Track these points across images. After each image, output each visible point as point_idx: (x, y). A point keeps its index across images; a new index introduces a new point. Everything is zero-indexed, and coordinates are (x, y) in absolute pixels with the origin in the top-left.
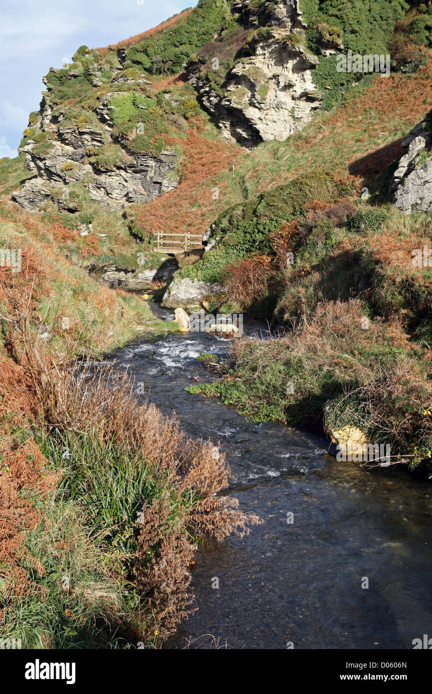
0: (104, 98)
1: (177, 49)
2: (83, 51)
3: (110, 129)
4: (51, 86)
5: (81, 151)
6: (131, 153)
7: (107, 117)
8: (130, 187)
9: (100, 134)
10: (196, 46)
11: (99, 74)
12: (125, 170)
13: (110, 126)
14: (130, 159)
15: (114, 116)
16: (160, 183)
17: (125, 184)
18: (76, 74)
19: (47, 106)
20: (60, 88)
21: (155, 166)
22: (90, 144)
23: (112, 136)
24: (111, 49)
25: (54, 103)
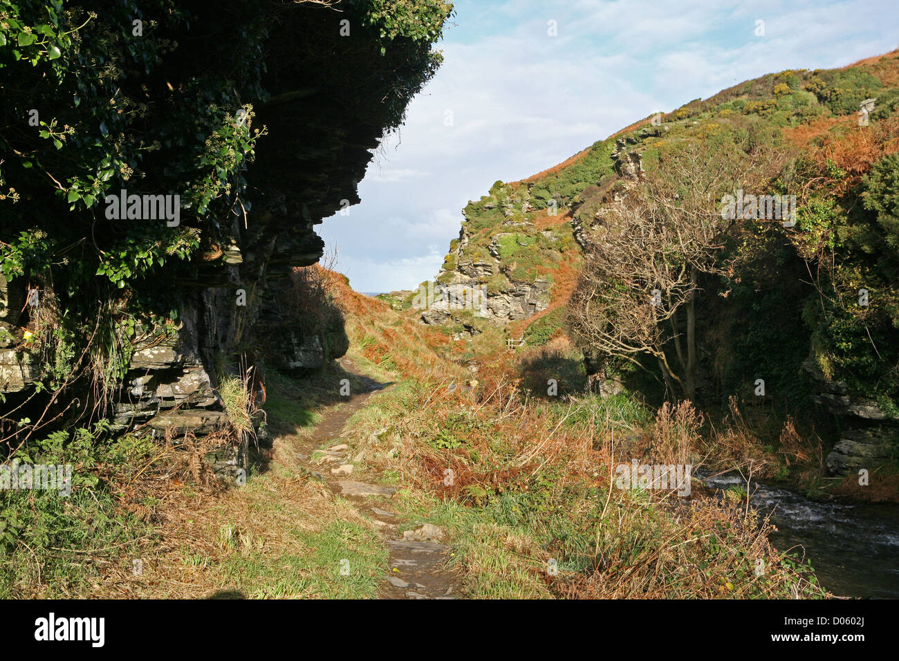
0: (494, 237)
1: (574, 185)
2: (498, 185)
3: (499, 262)
4: (469, 217)
5: (475, 279)
6: (512, 282)
7: (496, 253)
8: (512, 307)
9: (490, 266)
10: (590, 183)
11: (511, 206)
12: (507, 294)
13: (499, 259)
14: (511, 286)
15: (501, 251)
16: (535, 304)
17: (508, 305)
18: (490, 206)
19: (464, 235)
20: (477, 219)
21: (531, 291)
22: (482, 274)
23: (499, 267)
24: (523, 184)
25: (471, 233)
